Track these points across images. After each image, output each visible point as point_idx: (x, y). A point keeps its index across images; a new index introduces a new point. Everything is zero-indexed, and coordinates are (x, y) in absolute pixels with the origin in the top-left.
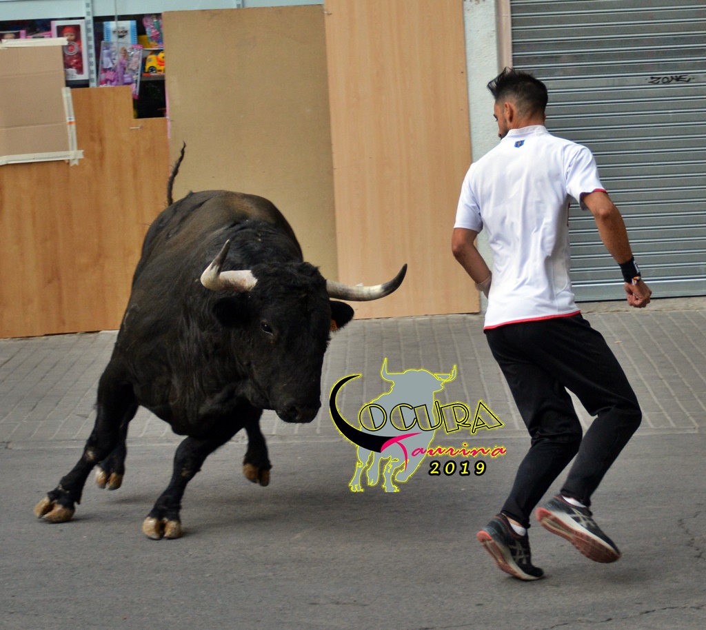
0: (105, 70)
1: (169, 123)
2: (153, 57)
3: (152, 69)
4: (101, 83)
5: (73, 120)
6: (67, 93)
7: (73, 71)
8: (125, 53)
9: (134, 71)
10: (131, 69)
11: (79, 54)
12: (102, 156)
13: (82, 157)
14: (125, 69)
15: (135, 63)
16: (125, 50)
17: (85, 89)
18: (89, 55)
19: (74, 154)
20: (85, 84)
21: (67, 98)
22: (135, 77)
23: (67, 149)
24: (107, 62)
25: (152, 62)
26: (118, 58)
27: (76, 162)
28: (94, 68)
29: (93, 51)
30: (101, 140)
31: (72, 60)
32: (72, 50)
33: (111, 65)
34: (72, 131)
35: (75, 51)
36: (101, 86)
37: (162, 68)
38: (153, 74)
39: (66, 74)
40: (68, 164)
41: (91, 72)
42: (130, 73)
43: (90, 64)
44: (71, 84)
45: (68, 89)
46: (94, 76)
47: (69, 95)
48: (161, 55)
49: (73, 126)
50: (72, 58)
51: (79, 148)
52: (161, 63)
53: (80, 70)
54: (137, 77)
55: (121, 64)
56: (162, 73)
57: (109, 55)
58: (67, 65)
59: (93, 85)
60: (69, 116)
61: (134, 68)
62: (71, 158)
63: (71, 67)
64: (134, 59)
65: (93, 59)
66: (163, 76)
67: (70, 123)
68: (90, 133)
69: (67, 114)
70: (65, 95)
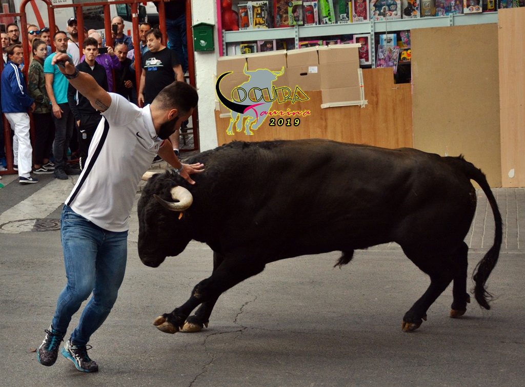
0: (380, 60)
1: (412, 86)
2: (405, 52)
3: (404, 58)
4: (378, 66)
5: (363, 85)
6: (360, 71)
7: (363, 60)
8: (391, 51)
9: (395, 60)
10: (393, 59)
11: (367, 51)
12: (377, 103)
13: (367, 103)
14: (390, 59)
15: (395, 55)
16: (391, 49)
17: (370, 69)
18: (372, 52)
19: (363, 102)
20: (369, 67)
21: (361, 74)
22: (395, 63)
23: (360, 100)
24: (381, 56)
25: (405, 55)
26: (387, 53)
27: (364, 106)
28: (374, 58)
29: (374, 50)
30: (377, 95)
31: (363, 54)
32: (363, 50)
33: (383, 57)
34: (362, 90)
35: (365, 50)
36: (378, 68)
37: (409, 58)
38: (404, 61)
39: (360, 62)
40: (360, 107)
41: (372, 60)
42: (393, 61)
43: (372, 56)
44: (362, 67)
45: (361, 69)
46: (374, 62)
47: (361, 72)
48: (409, 51)
49: (363, 88)
50: (363, 53)
51: (365, 99)
52: (409, 55)
53: (367, 60)
54: (396, 63)
55: (388, 56)
56: (409, 60)
57: (382, 52)
58: (361, 57)
59: (373, 67)
60: (361, 82)
61: (395, 58)
62: (361, 104)
63: (363, 58)
64: (395, 54)
65: (374, 54)
66: (410, 62)
67: (361, 86)
68: (372, 92)
69: (360, 82)
70: (359, 72)
